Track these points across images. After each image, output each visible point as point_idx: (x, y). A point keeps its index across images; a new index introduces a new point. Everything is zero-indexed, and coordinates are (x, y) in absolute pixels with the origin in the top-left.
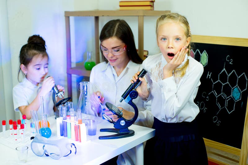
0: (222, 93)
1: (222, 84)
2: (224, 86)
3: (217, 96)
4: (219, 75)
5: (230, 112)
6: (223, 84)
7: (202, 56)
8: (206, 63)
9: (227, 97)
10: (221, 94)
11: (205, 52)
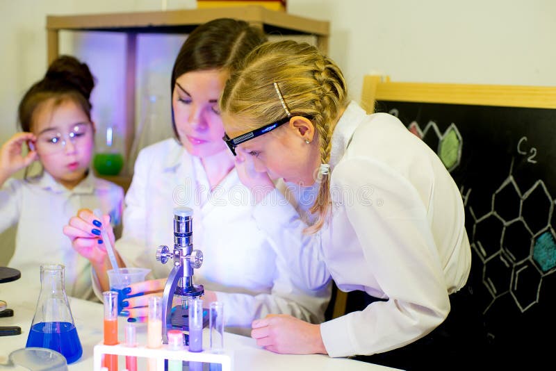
0: (502, 250)
1: (504, 221)
2: (507, 228)
3: (485, 258)
4: (494, 196)
5: (524, 308)
6: (506, 224)
7: (443, 141)
8: (456, 162)
9: (516, 262)
10: (499, 252)
11: (453, 129)
